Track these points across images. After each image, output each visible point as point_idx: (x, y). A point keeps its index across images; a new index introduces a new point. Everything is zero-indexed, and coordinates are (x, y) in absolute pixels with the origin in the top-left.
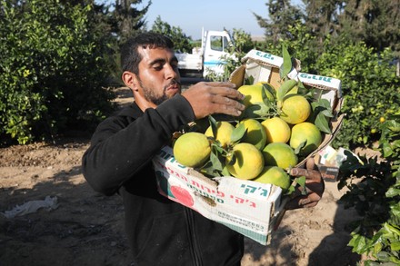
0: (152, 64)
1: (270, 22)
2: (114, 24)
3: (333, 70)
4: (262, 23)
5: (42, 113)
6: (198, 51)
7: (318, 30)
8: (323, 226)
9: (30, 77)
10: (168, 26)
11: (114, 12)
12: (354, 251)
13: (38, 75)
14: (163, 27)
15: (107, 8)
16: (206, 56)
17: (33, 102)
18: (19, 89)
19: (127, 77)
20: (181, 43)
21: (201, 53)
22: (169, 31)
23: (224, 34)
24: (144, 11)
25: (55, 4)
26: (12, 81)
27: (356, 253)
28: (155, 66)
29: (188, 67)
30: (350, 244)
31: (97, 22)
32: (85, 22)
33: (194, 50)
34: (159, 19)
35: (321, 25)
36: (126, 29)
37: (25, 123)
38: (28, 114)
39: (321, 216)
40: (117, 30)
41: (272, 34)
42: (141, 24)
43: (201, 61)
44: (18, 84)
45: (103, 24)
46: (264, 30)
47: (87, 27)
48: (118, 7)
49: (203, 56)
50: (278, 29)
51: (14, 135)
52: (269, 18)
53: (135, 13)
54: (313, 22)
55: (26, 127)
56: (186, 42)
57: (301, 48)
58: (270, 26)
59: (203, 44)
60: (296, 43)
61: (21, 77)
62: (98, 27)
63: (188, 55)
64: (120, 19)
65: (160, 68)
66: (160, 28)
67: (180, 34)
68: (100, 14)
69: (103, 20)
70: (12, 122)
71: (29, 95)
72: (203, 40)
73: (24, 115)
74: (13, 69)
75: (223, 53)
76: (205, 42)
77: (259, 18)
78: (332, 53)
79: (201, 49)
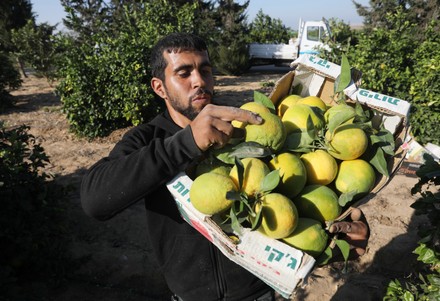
0: (177, 71)
1: (370, 9)
2: (218, 19)
3: (433, 60)
4: (361, 10)
5: (149, 101)
6: (294, 42)
7: (424, 16)
8: (394, 222)
9: (140, 70)
10: (269, 19)
11: (218, 9)
12: (419, 259)
13: (146, 69)
14: (265, 20)
15: (213, 5)
16: (301, 47)
17: (141, 92)
18: (131, 81)
19: (156, 84)
20: (281, 34)
21: (297, 44)
22: (270, 23)
23: (321, 24)
24: (245, 6)
25: (163, 4)
26: (126, 74)
27: (421, 262)
28: (180, 73)
29: (284, 58)
30: (416, 251)
31: (203, 18)
32: (192, 19)
33: (290, 41)
34: (261, 12)
35: (429, 9)
36: (229, 23)
37: (137, 109)
38: (138, 101)
39: (394, 211)
40: (221, 25)
41: (371, 23)
42: (243, 18)
43: (297, 51)
44: (131, 76)
45: (209, 20)
46: (362, 19)
47: (194, 23)
48: (222, 3)
49: (299, 47)
50: (378, 17)
51: (128, 119)
52: (369, 6)
53: (237, 8)
54: (419, 7)
55: (137, 112)
56: (285, 33)
57: (398, 36)
58: (370, 14)
59: (299, 35)
60: (393, 31)
61: (133, 71)
62: (204, 23)
63: (285, 46)
64: (224, 15)
65: (187, 75)
66: (262, 20)
67: (280, 26)
68: (206, 11)
69: (209, 16)
70: (127, 108)
71: (138, 86)
72: (300, 30)
73: (136, 102)
74: (127, 64)
75: (319, 43)
76: (302, 33)
77: (358, 6)
78: (434, 41)
79: (298, 40)
